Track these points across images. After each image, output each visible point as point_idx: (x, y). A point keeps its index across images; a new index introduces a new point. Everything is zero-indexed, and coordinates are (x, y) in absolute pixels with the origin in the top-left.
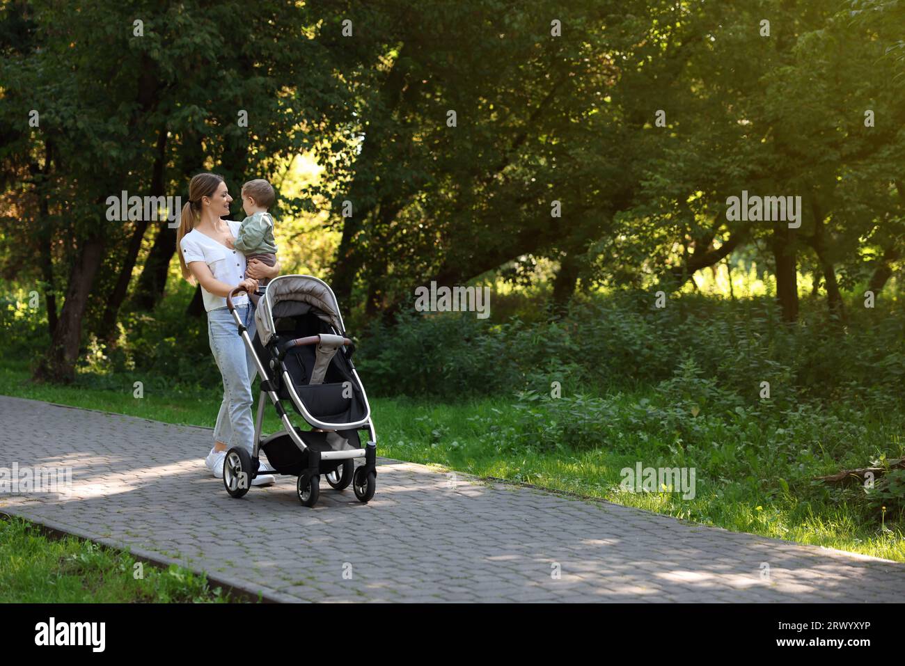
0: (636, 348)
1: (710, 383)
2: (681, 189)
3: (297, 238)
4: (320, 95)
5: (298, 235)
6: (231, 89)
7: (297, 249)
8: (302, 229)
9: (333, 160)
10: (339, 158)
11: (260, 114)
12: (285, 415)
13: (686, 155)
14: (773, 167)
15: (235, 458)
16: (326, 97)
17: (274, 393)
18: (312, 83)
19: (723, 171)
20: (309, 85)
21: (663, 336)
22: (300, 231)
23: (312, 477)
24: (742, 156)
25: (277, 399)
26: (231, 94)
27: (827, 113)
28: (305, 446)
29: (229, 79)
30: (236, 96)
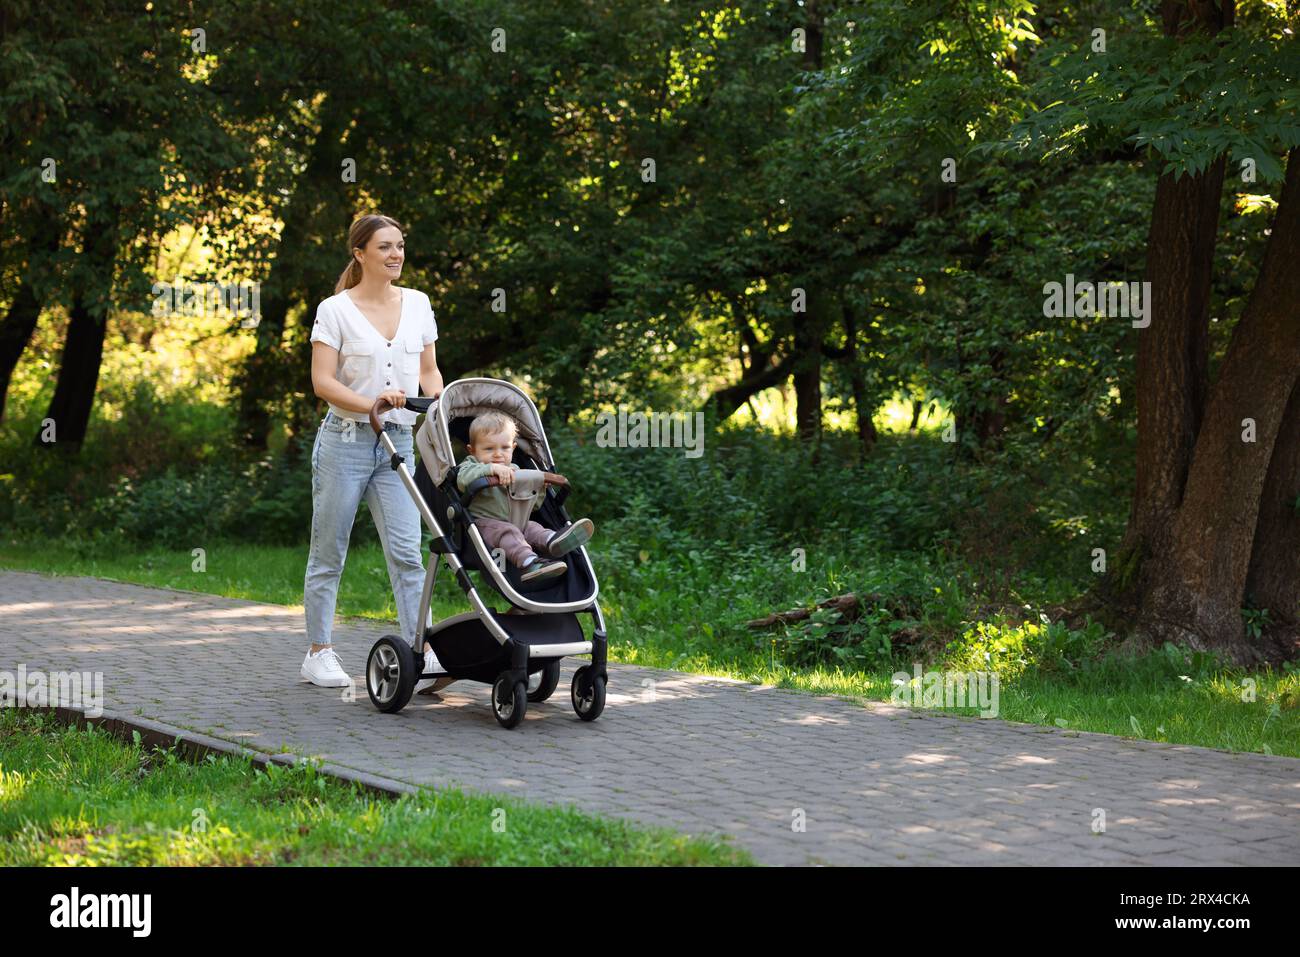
0: (591, 483)
1: (663, 523)
2: (665, 287)
3: (201, 344)
4: (206, 154)
5: (201, 339)
6: (86, 148)
7: (202, 358)
8: (209, 331)
9: (223, 241)
10: (231, 238)
11: (124, 180)
12: (473, 590)
13: (672, 245)
14: (776, 262)
15: (387, 653)
16: (213, 157)
17: (453, 556)
18: (196, 138)
19: (714, 265)
20: (192, 141)
21: (624, 469)
22: (205, 334)
23: (517, 683)
24: (737, 248)
25: (460, 566)
26: (86, 154)
27: (842, 196)
28: (507, 637)
29: (83, 133)
30: (91, 157)
